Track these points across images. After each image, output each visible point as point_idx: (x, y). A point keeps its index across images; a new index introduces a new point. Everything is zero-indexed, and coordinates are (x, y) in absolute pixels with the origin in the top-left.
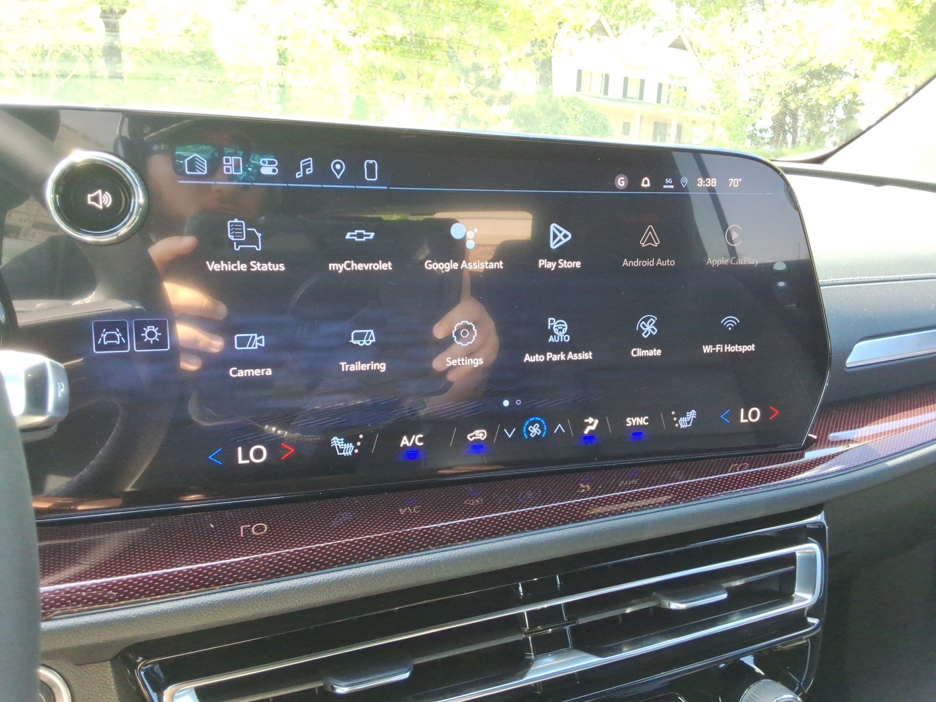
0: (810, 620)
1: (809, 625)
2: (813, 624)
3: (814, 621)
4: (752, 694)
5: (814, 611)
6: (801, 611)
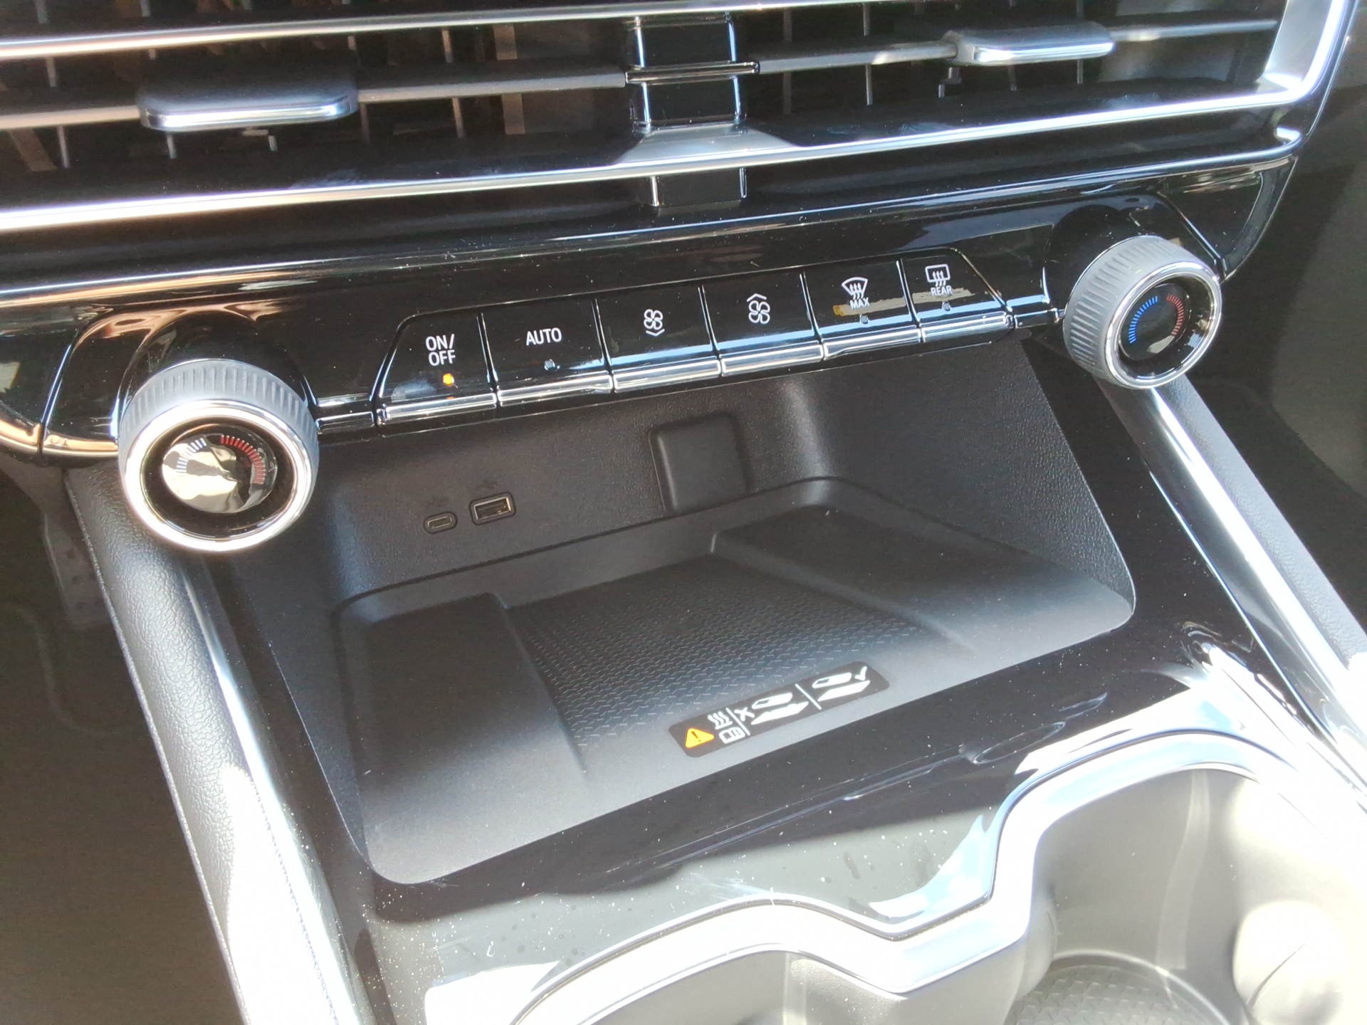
0: (1281, 133)
1: (1278, 143)
2: (1287, 141)
3: (1290, 136)
4: (1101, 270)
5: (1295, 115)
6: (1270, 111)
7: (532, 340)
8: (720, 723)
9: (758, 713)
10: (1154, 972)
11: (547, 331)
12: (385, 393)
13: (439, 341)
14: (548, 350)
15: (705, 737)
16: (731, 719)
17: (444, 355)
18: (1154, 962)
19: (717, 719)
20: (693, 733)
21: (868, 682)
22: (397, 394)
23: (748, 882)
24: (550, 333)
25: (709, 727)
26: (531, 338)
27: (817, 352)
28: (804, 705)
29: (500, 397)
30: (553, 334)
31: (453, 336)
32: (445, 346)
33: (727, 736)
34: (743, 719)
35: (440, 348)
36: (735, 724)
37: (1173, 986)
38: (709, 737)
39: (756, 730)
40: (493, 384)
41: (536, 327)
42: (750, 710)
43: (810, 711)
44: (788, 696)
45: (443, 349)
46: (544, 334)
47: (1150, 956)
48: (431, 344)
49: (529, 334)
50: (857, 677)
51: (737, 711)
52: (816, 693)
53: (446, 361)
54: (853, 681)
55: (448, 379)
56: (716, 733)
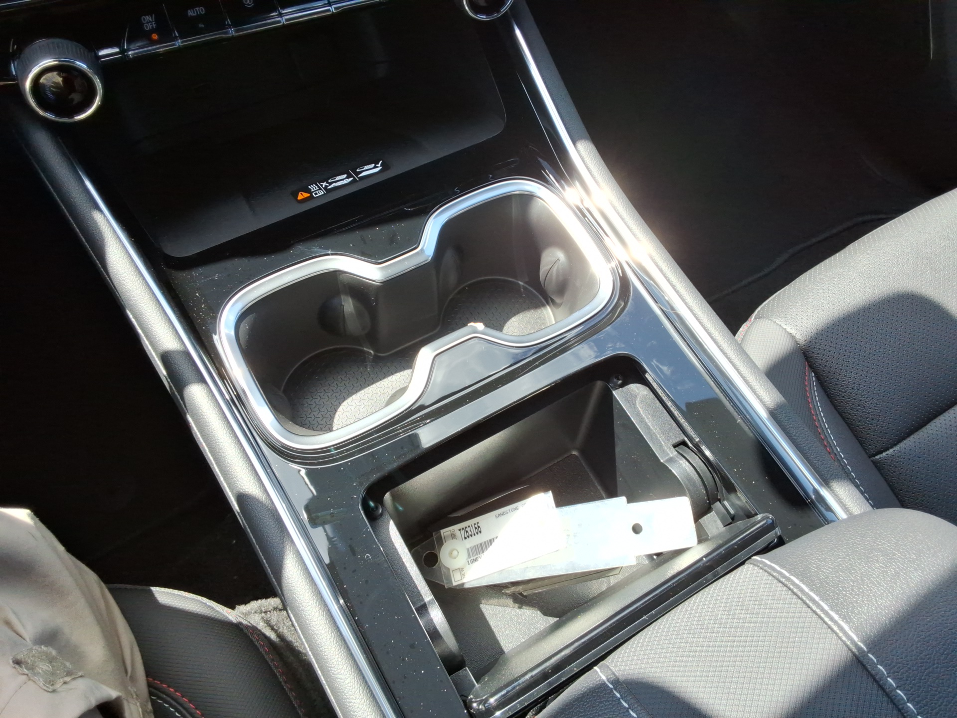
7: (191, 14)
8: (313, 189)
9: (330, 184)
10: (519, 284)
11: (197, 9)
12: (127, 47)
13: (148, 18)
14: (199, 18)
15: (306, 195)
16: (318, 187)
17: (151, 25)
18: (517, 280)
19: (313, 188)
20: (301, 194)
21: (381, 167)
22: (132, 47)
23: (321, 248)
24: (199, 10)
25: (309, 191)
26: (191, 13)
27: (329, 10)
28: (351, 179)
29: (179, 43)
30: (201, 10)
31: (153, 15)
32: (151, 20)
33: (316, 194)
34: (324, 186)
35: (149, 22)
36: (320, 189)
37: (525, 288)
38: (308, 195)
39: (328, 191)
40: (176, 37)
41: (192, 7)
42: (327, 183)
43: (354, 181)
44: (345, 176)
45: (150, 22)
46: (196, 10)
47: (515, 277)
48: (144, 19)
49: (189, 11)
50: (377, 165)
51: (321, 184)
52: (357, 174)
53: (153, 27)
54: (375, 167)
55: (155, 37)
56: (311, 193)
